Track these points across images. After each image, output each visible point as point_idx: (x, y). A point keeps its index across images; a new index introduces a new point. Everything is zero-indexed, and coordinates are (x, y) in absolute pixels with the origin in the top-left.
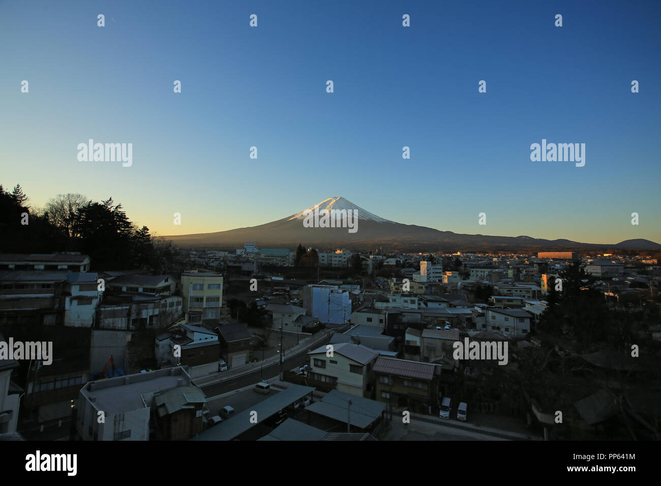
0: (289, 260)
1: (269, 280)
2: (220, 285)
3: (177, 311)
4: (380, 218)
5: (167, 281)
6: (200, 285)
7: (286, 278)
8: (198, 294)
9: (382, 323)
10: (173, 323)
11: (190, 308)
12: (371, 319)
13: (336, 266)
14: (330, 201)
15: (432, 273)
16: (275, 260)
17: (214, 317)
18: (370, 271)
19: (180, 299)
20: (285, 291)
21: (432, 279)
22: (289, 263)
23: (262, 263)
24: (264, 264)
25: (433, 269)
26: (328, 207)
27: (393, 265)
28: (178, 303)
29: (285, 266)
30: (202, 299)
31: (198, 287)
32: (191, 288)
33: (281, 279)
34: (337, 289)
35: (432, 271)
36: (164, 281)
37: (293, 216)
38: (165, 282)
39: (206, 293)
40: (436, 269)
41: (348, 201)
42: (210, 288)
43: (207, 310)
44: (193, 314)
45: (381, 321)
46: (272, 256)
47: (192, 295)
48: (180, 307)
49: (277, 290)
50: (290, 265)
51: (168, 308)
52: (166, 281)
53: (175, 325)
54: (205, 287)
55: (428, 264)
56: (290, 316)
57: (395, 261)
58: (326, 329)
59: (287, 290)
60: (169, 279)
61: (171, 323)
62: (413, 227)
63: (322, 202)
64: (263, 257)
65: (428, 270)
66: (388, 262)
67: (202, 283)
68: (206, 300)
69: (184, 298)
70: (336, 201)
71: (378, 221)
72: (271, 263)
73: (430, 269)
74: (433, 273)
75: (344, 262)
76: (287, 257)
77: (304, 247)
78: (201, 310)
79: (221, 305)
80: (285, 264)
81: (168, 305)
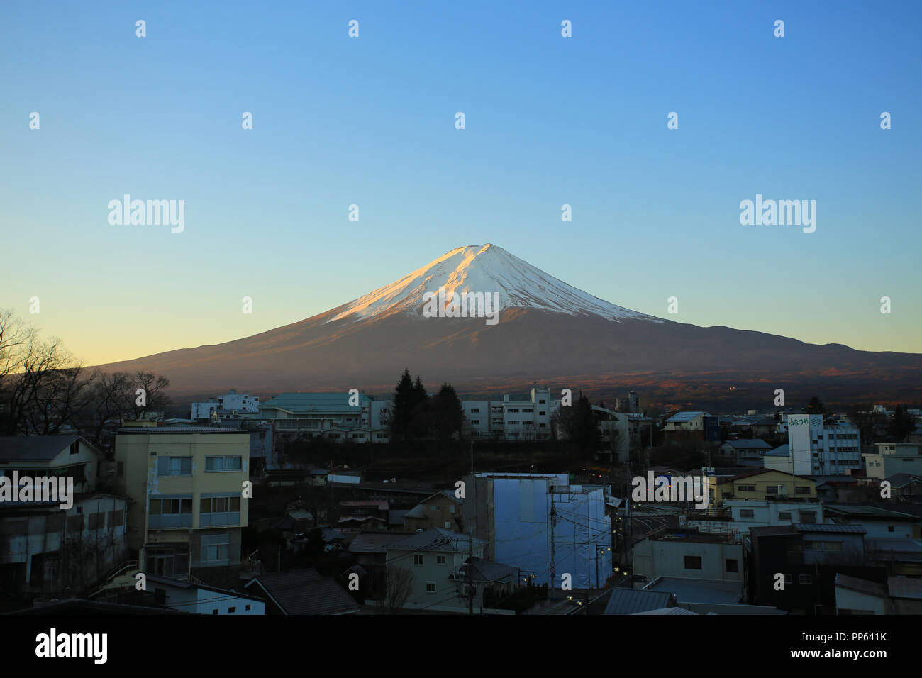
0: (369, 424)
1: (320, 481)
2: (240, 458)
3: (112, 543)
4: (615, 307)
5: (77, 451)
6: (183, 459)
7: (366, 477)
8: (175, 487)
9: (736, 570)
10: (103, 580)
11: (149, 532)
12: (700, 558)
13: (521, 436)
14: (459, 258)
15: (826, 449)
16: (327, 426)
17: (224, 561)
18: (624, 450)
19: (120, 505)
20: (374, 511)
21: (829, 469)
22: (374, 431)
23: (286, 436)
24: (293, 439)
25: (831, 437)
26: (453, 276)
27: (696, 431)
28: (115, 518)
29: (361, 441)
30: (188, 503)
31: (176, 465)
32: (153, 472)
33: (355, 480)
34: (566, 483)
35: (826, 444)
36: (68, 450)
37: (345, 307)
38: (72, 452)
39: (203, 484)
40: (839, 437)
41: (510, 256)
42: (212, 469)
43: (204, 537)
44: (161, 553)
45: (731, 565)
46: (314, 416)
47: (156, 492)
48: (120, 531)
49: (350, 511)
50: (376, 440)
51: (86, 532)
52: (74, 450)
53: (110, 586)
54: (198, 466)
55: (813, 422)
56: (440, 560)
57: (699, 420)
58: (548, 602)
59: (380, 508)
60: (81, 447)
61: (95, 579)
62: (721, 333)
63: (434, 263)
64: (284, 417)
65: (815, 442)
66: (677, 423)
67: (186, 453)
68: (202, 506)
69: (131, 504)
70: (478, 259)
71: (609, 317)
72: (315, 435)
73: (821, 437)
74: (832, 449)
75: (542, 425)
76: (365, 416)
77: (418, 382)
78: (186, 539)
79: (244, 522)
80: (361, 436)
81: (86, 521)
